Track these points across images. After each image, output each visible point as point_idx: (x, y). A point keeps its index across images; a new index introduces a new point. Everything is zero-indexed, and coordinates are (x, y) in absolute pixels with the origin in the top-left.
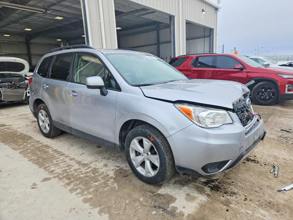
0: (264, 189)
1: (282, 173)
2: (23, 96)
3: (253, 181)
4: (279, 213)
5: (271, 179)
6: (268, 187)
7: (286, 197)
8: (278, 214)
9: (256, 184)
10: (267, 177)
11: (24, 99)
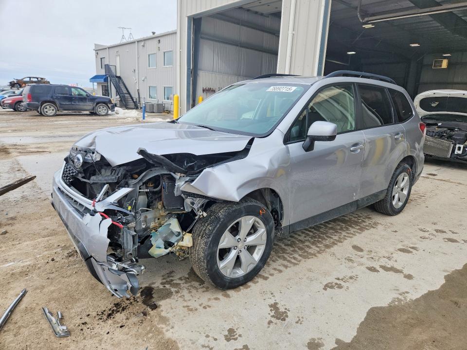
0: (45, 281)
1: (42, 330)
2: (448, 151)
3: (66, 279)
4: (11, 274)
5: (49, 302)
6: (43, 287)
7: (11, 292)
8: (11, 272)
9: (60, 279)
10: (56, 300)
11: (449, 156)
